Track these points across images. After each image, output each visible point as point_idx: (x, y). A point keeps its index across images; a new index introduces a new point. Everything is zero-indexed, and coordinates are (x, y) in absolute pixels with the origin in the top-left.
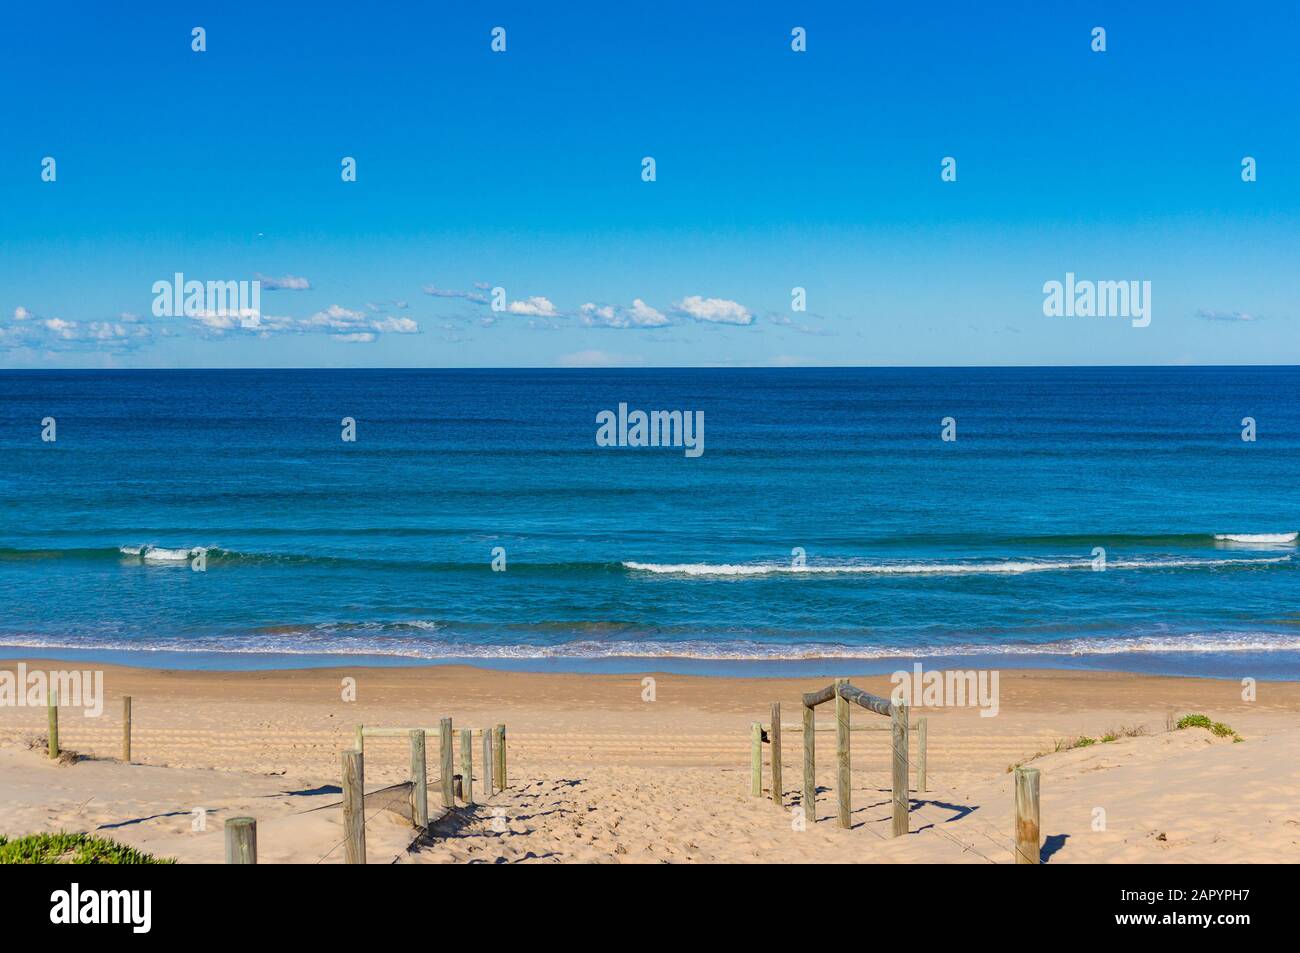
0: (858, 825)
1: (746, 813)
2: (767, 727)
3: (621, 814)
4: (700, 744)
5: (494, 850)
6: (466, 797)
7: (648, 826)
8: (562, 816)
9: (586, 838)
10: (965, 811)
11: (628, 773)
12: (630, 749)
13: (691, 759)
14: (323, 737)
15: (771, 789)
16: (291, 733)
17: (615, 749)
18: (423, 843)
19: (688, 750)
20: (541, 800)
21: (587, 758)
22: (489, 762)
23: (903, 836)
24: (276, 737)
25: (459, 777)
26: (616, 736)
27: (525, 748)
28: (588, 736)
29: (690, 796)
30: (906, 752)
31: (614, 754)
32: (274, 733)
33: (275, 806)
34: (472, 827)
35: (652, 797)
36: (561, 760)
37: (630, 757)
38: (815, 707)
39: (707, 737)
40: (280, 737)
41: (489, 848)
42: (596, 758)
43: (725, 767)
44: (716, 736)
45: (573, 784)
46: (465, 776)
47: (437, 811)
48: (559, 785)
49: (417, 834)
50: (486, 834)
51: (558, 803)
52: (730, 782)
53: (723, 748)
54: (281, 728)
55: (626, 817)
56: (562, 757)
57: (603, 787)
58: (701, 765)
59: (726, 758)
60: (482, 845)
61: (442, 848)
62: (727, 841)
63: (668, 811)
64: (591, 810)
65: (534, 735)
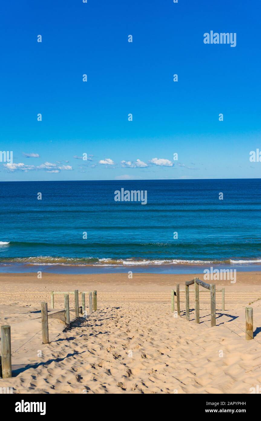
0: (202, 322)
1: (169, 318)
2: (176, 291)
3: (130, 319)
4: (157, 295)
5: (90, 331)
6: (84, 313)
7: (138, 323)
8: (112, 319)
9: (118, 327)
10: (235, 318)
11: (135, 305)
12: (136, 297)
13: (154, 300)
14: (43, 294)
15: (177, 310)
16: (34, 293)
17: (131, 297)
18: (68, 329)
19: (153, 297)
20: (107, 314)
21: (123, 300)
22: (91, 302)
23: (214, 327)
24: (29, 294)
25: (81, 307)
26: (132, 293)
27: (104, 297)
28: (123, 293)
29: (152, 312)
30: (215, 301)
31: (131, 299)
32: (28, 293)
33: (26, 317)
34: (84, 323)
35: (141, 313)
36: (115, 301)
37: (136, 299)
38: (189, 286)
39: (159, 293)
40: (30, 294)
41: (88, 330)
42: (125, 300)
43: (165, 302)
44: (162, 293)
45: (117, 308)
46: (83, 307)
47: (73, 318)
48: (113, 309)
49: (66, 326)
50: (88, 326)
51: (112, 315)
52: (165, 307)
53: (164, 296)
54: (30, 291)
55: (132, 320)
56: (115, 299)
57: (126, 309)
58: (157, 302)
59: (165, 300)
60: (86, 329)
61: (74, 331)
62: (161, 328)
63: (145, 318)
64: (121, 317)
65: (107, 293)
